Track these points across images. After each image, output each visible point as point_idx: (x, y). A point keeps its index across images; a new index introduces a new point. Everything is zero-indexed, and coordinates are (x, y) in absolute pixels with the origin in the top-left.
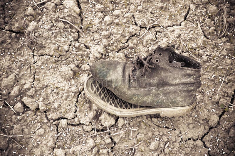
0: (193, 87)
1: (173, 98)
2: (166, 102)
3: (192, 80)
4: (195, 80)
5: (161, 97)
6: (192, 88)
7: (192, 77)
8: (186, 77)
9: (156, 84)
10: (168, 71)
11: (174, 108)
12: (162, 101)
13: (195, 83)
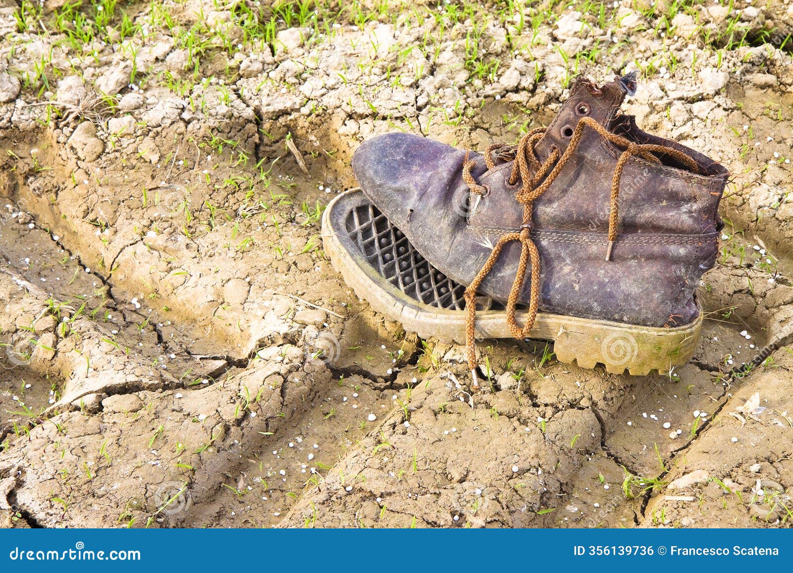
0: (684, 247)
1: (607, 280)
2: (583, 294)
3: (685, 217)
4: (696, 220)
5: (567, 269)
6: (682, 251)
7: (685, 208)
8: (664, 203)
9: (554, 218)
10: (601, 171)
11: (604, 322)
12: (565, 286)
13: (692, 231)
